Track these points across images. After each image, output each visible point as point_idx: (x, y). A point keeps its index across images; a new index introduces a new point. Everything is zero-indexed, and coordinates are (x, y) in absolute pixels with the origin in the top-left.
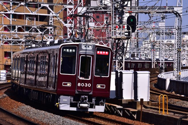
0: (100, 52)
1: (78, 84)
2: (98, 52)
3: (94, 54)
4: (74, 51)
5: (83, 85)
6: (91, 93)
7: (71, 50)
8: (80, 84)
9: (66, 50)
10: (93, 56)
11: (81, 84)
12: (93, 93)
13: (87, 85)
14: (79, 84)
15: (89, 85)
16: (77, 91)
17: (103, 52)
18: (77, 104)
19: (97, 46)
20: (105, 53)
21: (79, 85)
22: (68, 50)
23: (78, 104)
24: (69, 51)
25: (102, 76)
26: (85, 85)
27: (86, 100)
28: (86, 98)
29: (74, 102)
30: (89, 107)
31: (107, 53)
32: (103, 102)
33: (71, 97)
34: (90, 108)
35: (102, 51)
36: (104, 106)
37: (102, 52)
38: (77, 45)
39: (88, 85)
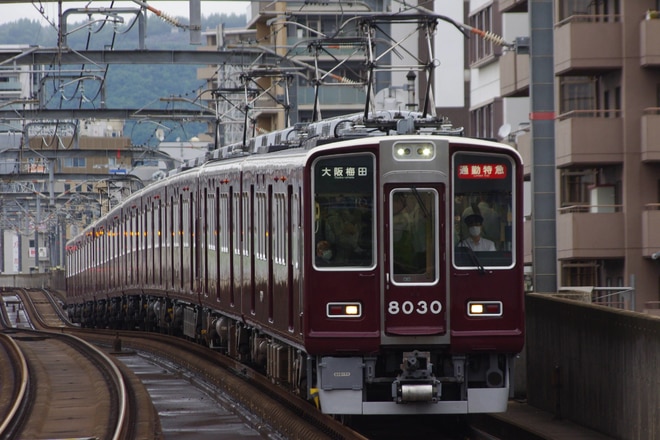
0: (470, 171)
1: (391, 304)
2: (464, 170)
3: (446, 181)
4: (363, 172)
5: (408, 307)
6: (445, 340)
7: (350, 172)
8: (396, 307)
9: (332, 173)
10: (440, 187)
11: (400, 307)
12: (452, 337)
13: (425, 307)
14: (394, 307)
15: (436, 307)
16: (386, 333)
17: (482, 171)
18: (389, 385)
19: (454, 147)
20: (494, 170)
21: (394, 310)
22: (338, 172)
23: (394, 387)
24: (344, 173)
25: (485, 268)
26: (416, 307)
27: (426, 368)
28: (422, 363)
29: (378, 380)
30: (440, 394)
31: (500, 170)
32: (501, 373)
33: (364, 362)
34: (443, 398)
35: (481, 162)
36: (504, 386)
37: (479, 168)
38: (374, 148)
39: (428, 307)
